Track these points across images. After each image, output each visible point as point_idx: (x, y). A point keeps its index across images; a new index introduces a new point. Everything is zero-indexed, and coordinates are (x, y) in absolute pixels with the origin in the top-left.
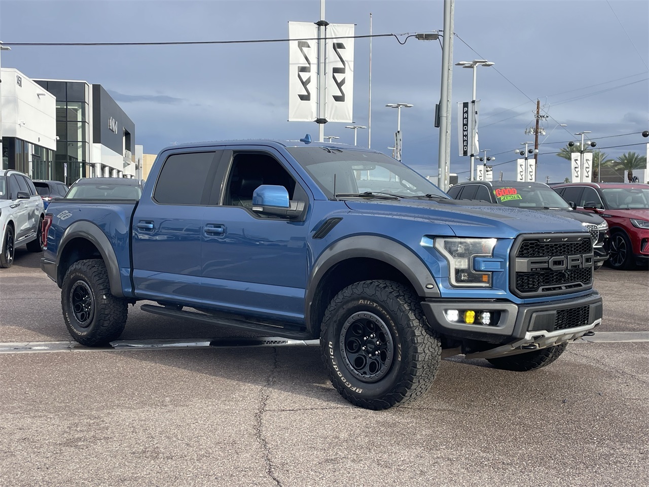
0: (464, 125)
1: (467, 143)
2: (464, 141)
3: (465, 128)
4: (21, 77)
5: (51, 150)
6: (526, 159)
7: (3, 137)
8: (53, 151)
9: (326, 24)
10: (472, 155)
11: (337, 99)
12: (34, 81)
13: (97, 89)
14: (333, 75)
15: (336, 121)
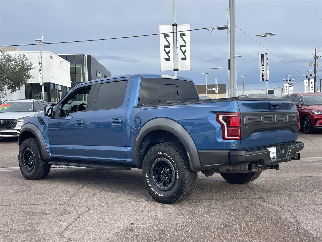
0: (262, 65)
1: (264, 74)
2: (262, 73)
3: (263, 67)
4: (52, 54)
5: (68, 87)
6: (309, 79)
7: (44, 83)
8: (69, 88)
9: (176, 25)
10: (267, 80)
11: (183, 59)
12: (58, 55)
13: (89, 57)
14: (181, 48)
15: (183, 69)
